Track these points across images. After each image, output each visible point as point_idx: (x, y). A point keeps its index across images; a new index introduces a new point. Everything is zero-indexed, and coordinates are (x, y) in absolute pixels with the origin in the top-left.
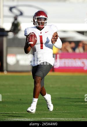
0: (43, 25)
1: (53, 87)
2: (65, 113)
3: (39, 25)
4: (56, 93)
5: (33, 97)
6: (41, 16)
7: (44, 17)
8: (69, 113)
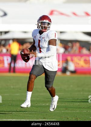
0: (46, 30)
1: (13, 88)
2: (27, 114)
3: (42, 29)
4: (17, 94)
5: (27, 90)
6: (45, 21)
7: (47, 21)
8: (30, 114)
